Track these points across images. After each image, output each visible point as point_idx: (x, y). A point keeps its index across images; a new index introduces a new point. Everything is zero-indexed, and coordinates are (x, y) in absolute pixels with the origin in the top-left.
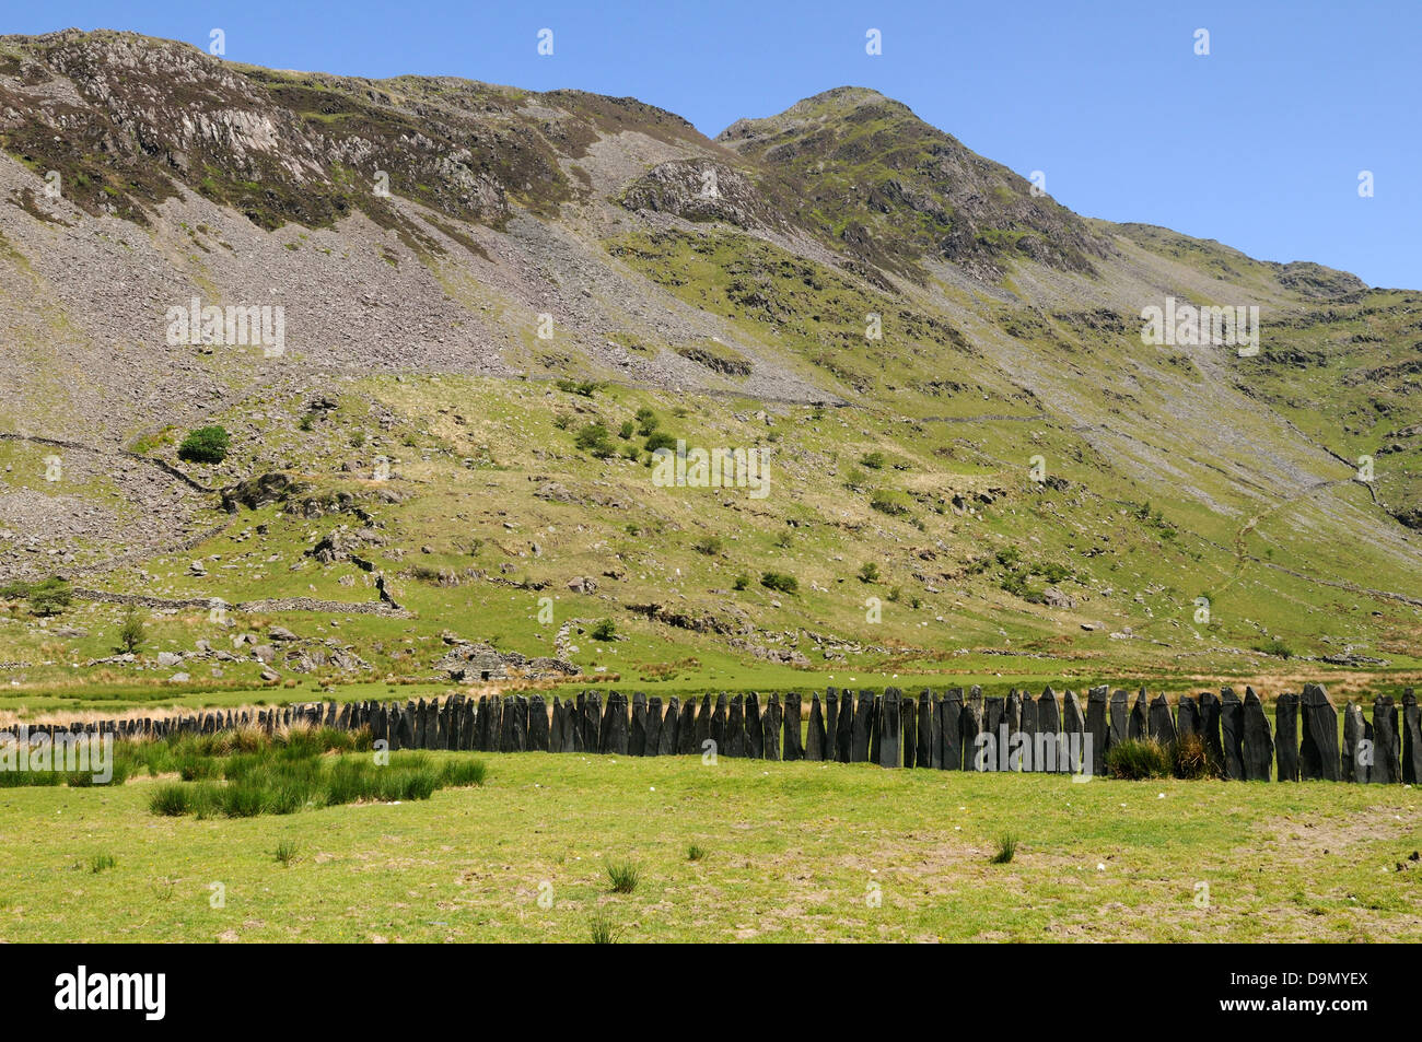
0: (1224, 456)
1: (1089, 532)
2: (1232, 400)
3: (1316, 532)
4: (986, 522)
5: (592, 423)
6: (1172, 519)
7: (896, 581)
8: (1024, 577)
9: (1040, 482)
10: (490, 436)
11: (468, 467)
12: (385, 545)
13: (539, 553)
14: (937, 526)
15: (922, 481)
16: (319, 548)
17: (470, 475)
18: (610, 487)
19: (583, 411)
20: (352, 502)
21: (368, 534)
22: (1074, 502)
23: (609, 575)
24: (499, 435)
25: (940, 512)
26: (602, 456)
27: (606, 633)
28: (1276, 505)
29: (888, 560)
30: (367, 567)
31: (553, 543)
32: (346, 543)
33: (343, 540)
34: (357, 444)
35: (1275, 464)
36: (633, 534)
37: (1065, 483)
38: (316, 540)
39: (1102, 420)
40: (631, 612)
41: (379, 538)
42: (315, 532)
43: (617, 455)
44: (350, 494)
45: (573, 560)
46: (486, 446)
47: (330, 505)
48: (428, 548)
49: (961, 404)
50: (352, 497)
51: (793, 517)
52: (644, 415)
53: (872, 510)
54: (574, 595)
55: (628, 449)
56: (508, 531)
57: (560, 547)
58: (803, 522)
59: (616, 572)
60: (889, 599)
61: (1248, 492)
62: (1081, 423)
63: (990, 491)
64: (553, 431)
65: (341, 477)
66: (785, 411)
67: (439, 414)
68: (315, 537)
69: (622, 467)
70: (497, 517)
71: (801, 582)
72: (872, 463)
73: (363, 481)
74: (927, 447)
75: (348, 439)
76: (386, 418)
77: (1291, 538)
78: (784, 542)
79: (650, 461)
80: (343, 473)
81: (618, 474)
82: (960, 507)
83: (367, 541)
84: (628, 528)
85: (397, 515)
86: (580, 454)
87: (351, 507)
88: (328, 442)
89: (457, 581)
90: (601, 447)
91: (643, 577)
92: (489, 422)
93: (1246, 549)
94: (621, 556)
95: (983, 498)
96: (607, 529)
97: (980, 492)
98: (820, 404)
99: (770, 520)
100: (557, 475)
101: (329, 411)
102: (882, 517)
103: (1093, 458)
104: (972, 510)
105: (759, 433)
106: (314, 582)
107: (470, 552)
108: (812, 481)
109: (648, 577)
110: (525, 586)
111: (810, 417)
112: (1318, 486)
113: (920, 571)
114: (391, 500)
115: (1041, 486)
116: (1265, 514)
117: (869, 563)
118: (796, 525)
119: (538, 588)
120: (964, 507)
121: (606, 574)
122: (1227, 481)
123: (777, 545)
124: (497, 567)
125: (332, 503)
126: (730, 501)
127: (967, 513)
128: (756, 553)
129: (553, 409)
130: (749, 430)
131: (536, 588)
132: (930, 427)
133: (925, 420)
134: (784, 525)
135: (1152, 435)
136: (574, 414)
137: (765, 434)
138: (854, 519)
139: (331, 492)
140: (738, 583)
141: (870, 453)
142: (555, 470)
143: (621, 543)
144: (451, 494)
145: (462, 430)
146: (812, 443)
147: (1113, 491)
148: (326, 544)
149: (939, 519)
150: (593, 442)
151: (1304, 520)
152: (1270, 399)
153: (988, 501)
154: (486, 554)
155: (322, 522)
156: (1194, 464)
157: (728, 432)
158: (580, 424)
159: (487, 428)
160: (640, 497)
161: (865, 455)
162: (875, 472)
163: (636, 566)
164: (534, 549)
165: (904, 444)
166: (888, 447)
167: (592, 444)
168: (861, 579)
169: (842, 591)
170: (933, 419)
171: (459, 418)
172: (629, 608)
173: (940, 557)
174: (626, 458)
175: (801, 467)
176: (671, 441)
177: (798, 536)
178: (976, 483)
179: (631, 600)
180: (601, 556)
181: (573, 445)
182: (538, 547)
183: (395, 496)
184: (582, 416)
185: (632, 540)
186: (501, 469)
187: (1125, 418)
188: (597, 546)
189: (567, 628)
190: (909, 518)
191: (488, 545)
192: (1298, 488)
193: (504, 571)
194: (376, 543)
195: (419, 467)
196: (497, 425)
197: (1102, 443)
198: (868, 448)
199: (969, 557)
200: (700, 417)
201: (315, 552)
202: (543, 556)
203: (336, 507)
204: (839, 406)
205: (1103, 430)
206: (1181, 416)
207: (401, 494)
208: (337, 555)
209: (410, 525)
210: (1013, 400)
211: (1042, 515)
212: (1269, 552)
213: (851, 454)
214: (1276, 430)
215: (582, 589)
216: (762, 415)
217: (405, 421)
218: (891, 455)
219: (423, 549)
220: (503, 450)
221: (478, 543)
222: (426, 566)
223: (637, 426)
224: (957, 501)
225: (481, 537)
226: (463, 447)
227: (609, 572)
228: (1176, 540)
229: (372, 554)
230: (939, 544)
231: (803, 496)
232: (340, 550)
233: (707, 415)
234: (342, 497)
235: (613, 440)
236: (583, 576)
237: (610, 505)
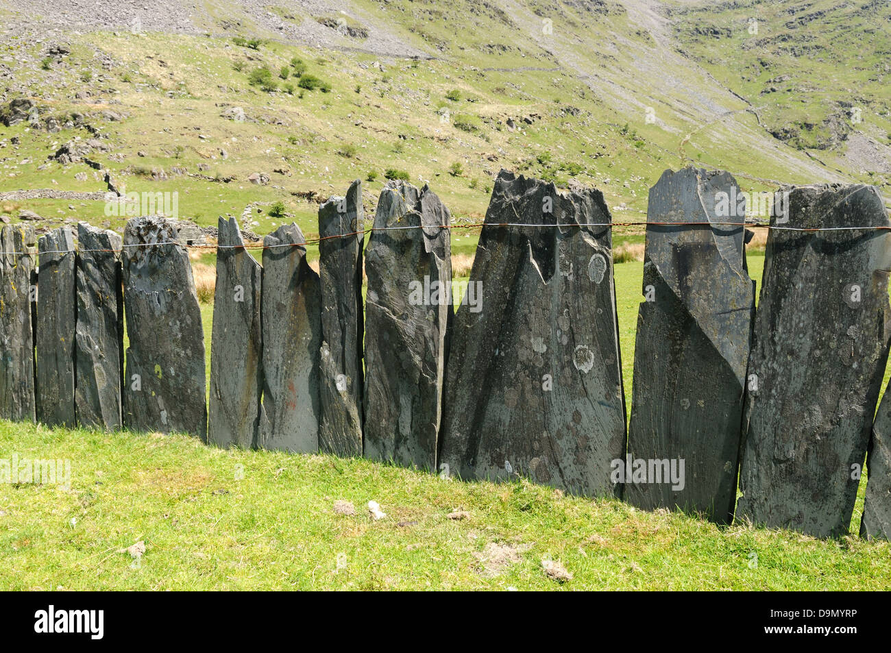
0: (670, 95)
1: (594, 142)
2: (674, 59)
3: (726, 143)
4: (529, 136)
5: (259, 67)
6: (642, 135)
7: (473, 175)
8: (554, 172)
9: (562, 110)
10: (185, 75)
11: (171, 97)
12: (109, 151)
13: (226, 156)
14: (497, 139)
15: (487, 109)
16: (59, 153)
17: (173, 102)
18: (275, 111)
19: (252, 59)
20: (83, 120)
21: (96, 143)
22: (583, 123)
23: (278, 172)
24: (193, 75)
25: (499, 129)
26: (269, 91)
27: (278, 211)
28: (701, 126)
29: (467, 161)
30: (96, 166)
31: (236, 149)
32: (79, 150)
33: (77, 147)
34: (86, 80)
35: (700, 100)
36: (293, 143)
37: (578, 110)
38: (57, 148)
39: (595, 71)
40: (295, 197)
41: (105, 146)
42: (56, 143)
43: (278, 90)
44: (80, 114)
45: (251, 161)
46: (183, 83)
47: (66, 122)
48: (143, 153)
49: (507, 59)
50: (83, 116)
51: (402, 133)
52: (296, 63)
53: (455, 128)
54: (253, 186)
55: (287, 86)
56: (202, 141)
57: (241, 152)
58: (409, 137)
59: (283, 170)
60: (470, 187)
61: (685, 118)
62: (583, 73)
63: (531, 116)
64: (232, 72)
65: (74, 103)
66: (393, 62)
67: (147, 59)
68: (56, 145)
69: (282, 98)
70: (193, 131)
71: (412, 175)
72: (453, 98)
73: (91, 105)
74: (488, 87)
75: (79, 76)
76: (107, 62)
77: (711, 146)
78: (398, 149)
79: (302, 95)
80: (75, 100)
81: (281, 103)
82: (512, 126)
83: (96, 148)
84: (290, 139)
85: (117, 129)
86: (252, 88)
87: (83, 124)
88: (63, 78)
89: (166, 177)
90: (267, 84)
91: (302, 173)
92: (185, 66)
93: (685, 153)
94: (286, 158)
95: (526, 120)
96: (275, 139)
97: (524, 117)
98: (416, 57)
99: (387, 135)
100: (236, 103)
101: (63, 56)
102: (462, 133)
103: (591, 96)
104: (520, 129)
105: (376, 76)
106: (56, 178)
107: (175, 155)
108: (413, 109)
109: (306, 173)
110: (217, 180)
111: (410, 66)
112: (726, 114)
113: (488, 169)
114: (112, 119)
115: (563, 112)
116: (695, 131)
117: (456, 163)
118: (405, 138)
119: (227, 181)
120: (515, 127)
121: (275, 171)
122: (672, 111)
123: (393, 151)
124: (195, 166)
125: (67, 121)
126: (359, 122)
127: (516, 130)
128: (379, 157)
129: (231, 57)
130: (369, 74)
131: (225, 181)
132: (490, 75)
133: (484, 70)
134: (397, 139)
135: (626, 81)
136: (247, 61)
137: (380, 77)
138: (444, 135)
139: (67, 113)
140: (369, 176)
141: (451, 90)
142: (235, 100)
143: (286, 149)
144: (158, 115)
145: (164, 71)
146: (412, 83)
147: (605, 117)
148: (64, 150)
149: (498, 134)
150: (261, 81)
151: (718, 135)
152: (697, 59)
153: (530, 123)
154: (187, 157)
155: (61, 135)
156: (652, 100)
157: (355, 76)
158: (250, 69)
159: (184, 70)
160: (297, 119)
161: (448, 92)
162: (454, 103)
163: (297, 165)
164: (222, 154)
165: (472, 85)
166: (463, 87)
167: (260, 82)
168: (451, 173)
169: (439, 182)
170: (489, 69)
171: (162, 62)
172: (293, 194)
173: (501, 159)
174: (284, 92)
175: (406, 100)
176: (316, 81)
177: (406, 145)
178: (522, 111)
179: (295, 190)
180: (271, 158)
181: (248, 82)
182: (225, 152)
183: (116, 116)
184: (252, 62)
185: (293, 147)
186: (195, 98)
187: (609, 70)
188: (268, 151)
189: (249, 209)
190: (479, 133)
191: (188, 150)
192: (714, 115)
193: (201, 169)
194: (102, 149)
195: (134, 96)
196: (190, 67)
197: (597, 87)
198: (449, 87)
199: (520, 159)
200: (335, 65)
201: (56, 157)
202: (229, 158)
203: (71, 123)
204: (429, 59)
205: (596, 78)
206: (643, 70)
207: (120, 115)
208: (73, 158)
209: (129, 137)
210: (540, 57)
211: (564, 132)
212: (699, 156)
213: (438, 91)
214: (701, 79)
215: (259, 181)
216: (377, 65)
217: (122, 64)
218: (465, 92)
219: (139, 154)
220: (196, 84)
221: (180, 149)
222: (141, 165)
223: (292, 70)
224: (509, 122)
225: (183, 145)
226: (166, 83)
227: (278, 170)
228: (645, 148)
229: (100, 158)
230: (500, 150)
231: (408, 119)
232: (75, 155)
233: (340, 64)
234: (75, 117)
235: (275, 79)
236: (259, 172)
237: (276, 123)
